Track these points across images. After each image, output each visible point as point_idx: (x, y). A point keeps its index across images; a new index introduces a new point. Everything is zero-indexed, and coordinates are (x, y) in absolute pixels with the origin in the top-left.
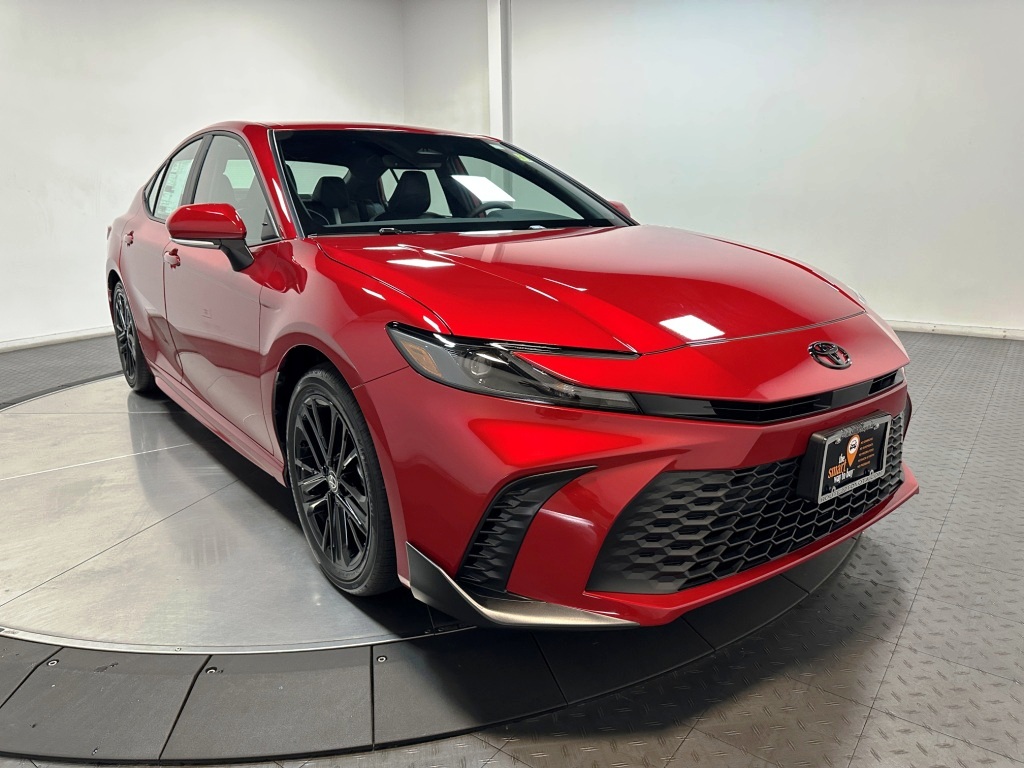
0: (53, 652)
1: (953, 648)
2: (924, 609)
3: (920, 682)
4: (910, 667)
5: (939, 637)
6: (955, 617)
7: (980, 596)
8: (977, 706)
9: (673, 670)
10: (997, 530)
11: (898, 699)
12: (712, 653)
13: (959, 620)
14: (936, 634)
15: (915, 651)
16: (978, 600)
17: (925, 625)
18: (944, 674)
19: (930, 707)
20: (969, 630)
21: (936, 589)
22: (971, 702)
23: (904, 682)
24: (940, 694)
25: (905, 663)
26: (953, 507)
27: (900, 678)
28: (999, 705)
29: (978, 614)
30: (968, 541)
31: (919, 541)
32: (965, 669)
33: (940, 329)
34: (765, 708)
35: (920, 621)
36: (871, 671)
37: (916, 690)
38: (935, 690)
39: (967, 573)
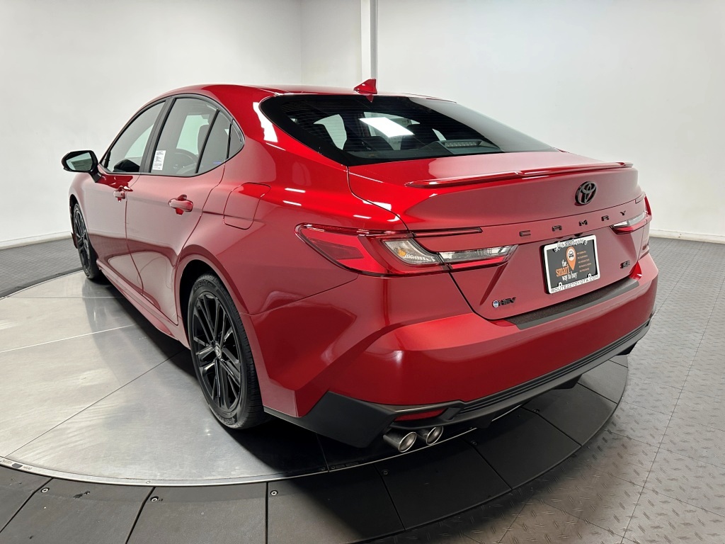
0: (46, 481)
1: (684, 490)
2: (665, 459)
3: (659, 517)
4: (653, 505)
5: (674, 482)
6: (687, 466)
7: (705, 450)
8: (701, 538)
9: (481, 505)
10: (720, 398)
11: (643, 530)
12: (509, 492)
13: (690, 469)
14: (672, 480)
15: (657, 493)
16: (704, 453)
17: (664, 472)
18: (677, 511)
19: (666, 537)
20: (697, 477)
21: (675, 444)
22: (696, 534)
23: (648, 517)
24: (674, 527)
25: (649, 502)
26: (689, 378)
27: (645, 514)
28: (716, 537)
29: (703, 464)
30: (699, 406)
31: (663, 405)
32: (692, 508)
33: (684, 237)
34: (546, 536)
35: (661, 469)
36: (623, 508)
37: (657, 524)
38: (670, 524)
39: (697, 431)
